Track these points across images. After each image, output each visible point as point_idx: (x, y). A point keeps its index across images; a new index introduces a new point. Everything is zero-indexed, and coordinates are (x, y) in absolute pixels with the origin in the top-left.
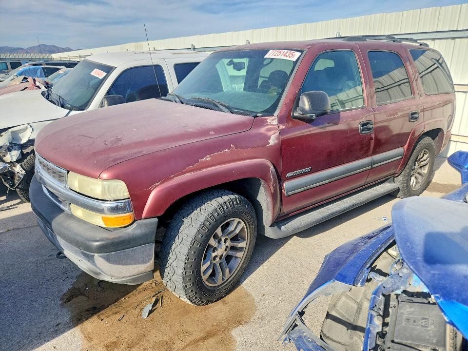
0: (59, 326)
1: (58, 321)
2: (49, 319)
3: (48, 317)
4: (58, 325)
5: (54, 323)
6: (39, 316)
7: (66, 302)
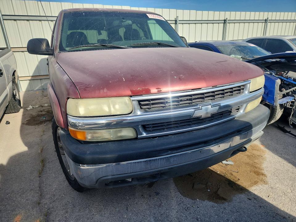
4: (250, 199)
7: (225, 200)
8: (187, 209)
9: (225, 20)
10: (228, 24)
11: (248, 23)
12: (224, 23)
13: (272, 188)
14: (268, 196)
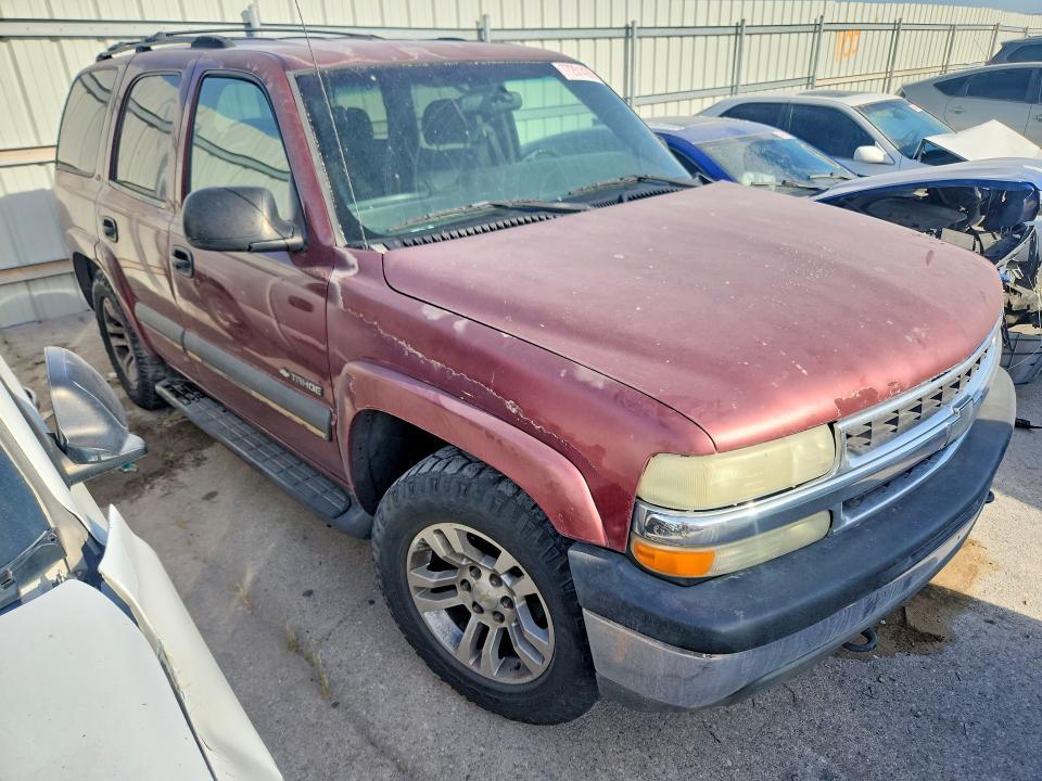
0: (990, 618)
1: (985, 626)
2: (995, 642)
3: (993, 646)
4: (991, 622)
5: (992, 630)
6: (1004, 662)
7: (938, 639)
8: (870, 693)
9: (627, 28)
10: (637, 41)
11: (691, 38)
12: (626, 37)
13: (1016, 577)
14: (1025, 603)
